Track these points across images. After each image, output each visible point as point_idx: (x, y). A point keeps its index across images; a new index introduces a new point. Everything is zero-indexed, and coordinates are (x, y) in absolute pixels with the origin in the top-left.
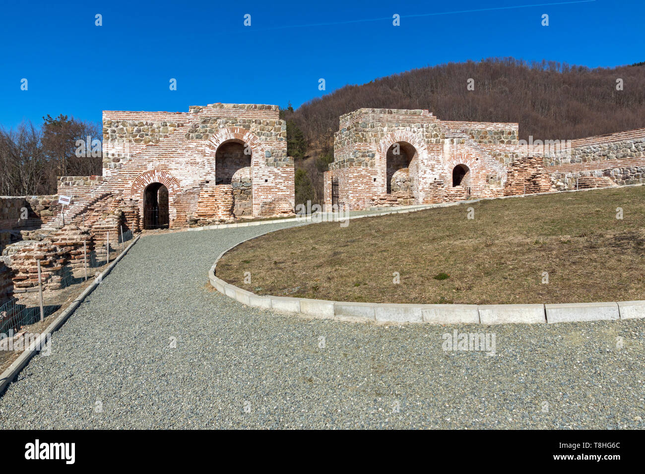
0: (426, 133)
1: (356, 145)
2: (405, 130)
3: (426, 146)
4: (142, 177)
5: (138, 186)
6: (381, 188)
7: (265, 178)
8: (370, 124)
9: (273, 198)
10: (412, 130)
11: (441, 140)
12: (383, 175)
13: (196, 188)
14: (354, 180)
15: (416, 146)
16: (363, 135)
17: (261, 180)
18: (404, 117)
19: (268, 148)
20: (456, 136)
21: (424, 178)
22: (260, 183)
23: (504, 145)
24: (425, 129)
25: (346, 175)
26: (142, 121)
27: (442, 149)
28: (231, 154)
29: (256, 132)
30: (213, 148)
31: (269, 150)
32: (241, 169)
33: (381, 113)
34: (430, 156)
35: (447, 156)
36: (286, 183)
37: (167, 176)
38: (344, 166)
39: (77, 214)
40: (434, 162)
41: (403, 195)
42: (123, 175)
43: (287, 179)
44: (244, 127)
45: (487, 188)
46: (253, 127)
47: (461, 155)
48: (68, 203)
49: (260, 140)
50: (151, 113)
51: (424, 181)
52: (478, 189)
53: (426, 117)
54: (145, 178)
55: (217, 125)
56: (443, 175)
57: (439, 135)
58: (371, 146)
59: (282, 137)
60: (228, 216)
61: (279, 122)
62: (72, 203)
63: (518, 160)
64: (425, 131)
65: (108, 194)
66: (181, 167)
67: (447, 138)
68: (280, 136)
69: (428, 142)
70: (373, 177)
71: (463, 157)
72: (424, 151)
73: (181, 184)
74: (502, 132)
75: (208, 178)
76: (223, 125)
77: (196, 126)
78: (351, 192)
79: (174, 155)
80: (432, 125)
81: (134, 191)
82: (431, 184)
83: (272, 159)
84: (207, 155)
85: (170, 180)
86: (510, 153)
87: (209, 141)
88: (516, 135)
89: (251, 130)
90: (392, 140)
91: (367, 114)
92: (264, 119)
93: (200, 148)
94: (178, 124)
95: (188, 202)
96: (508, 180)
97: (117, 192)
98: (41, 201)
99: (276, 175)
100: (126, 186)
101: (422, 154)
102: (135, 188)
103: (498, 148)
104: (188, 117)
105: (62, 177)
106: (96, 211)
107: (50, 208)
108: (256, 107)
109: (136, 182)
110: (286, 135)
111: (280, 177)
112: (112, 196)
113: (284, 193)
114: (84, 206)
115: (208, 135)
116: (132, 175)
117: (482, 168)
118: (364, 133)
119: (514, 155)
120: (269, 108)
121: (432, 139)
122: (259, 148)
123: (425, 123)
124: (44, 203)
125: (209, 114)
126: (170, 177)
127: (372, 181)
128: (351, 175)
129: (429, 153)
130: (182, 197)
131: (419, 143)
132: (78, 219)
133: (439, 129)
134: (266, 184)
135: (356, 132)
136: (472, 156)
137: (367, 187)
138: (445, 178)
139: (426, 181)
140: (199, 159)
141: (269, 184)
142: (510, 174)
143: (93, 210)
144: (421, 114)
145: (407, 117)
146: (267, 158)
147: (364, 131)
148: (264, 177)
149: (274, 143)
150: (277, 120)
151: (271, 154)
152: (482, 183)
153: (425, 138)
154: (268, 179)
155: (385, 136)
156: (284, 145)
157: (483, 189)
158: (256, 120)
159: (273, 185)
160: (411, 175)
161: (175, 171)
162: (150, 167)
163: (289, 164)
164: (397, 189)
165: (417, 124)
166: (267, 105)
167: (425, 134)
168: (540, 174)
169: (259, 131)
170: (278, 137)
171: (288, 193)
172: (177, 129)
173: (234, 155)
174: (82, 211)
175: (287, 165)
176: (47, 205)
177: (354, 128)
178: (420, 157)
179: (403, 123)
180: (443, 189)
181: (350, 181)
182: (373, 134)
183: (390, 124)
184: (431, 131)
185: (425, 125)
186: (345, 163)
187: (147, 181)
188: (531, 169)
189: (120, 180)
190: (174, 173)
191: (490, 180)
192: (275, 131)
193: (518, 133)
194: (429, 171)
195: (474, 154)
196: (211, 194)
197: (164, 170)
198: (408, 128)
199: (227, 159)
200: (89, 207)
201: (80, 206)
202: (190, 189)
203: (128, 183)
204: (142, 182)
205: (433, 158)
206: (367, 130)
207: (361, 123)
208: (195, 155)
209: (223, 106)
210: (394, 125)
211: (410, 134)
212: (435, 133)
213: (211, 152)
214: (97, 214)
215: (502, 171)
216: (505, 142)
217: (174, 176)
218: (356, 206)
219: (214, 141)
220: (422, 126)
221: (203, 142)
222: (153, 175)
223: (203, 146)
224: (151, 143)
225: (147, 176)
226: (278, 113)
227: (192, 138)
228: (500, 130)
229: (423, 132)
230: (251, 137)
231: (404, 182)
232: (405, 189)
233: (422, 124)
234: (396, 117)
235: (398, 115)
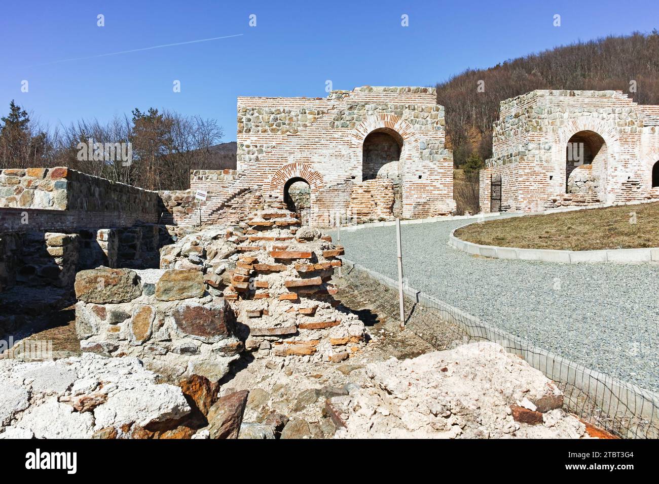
0: (619, 120)
1: (529, 135)
2: (591, 116)
4: (282, 171)
5: (278, 181)
6: (558, 188)
7: (419, 174)
8: (546, 110)
9: (428, 198)
10: (601, 116)
11: (638, 129)
12: (561, 171)
13: (341, 184)
14: (525, 177)
15: (605, 136)
16: (537, 123)
17: (414, 177)
18: (590, 100)
21: (613, 177)
22: (413, 180)
24: (617, 115)
25: (514, 172)
26: (279, 108)
27: (639, 140)
28: (377, 146)
29: (409, 120)
30: (360, 138)
31: (425, 141)
32: (388, 164)
33: (561, 95)
34: (622, 148)
35: (646, 149)
36: (443, 180)
37: (309, 169)
38: (511, 162)
39: (214, 211)
40: (628, 157)
42: (262, 168)
43: (444, 175)
44: (395, 114)
46: (406, 113)
48: (204, 199)
49: (414, 129)
50: (289, 98)
51: (614, 180)
53: (619, 99)
54: (285, 172)
55: (365, 111)
56: (639, 172)
57: (635, 123)
58: (547, 137)
59: (439, 125)
60: (388, 213)
61: (436, 107)
62: (209, 198)
64: (617, 118)
65: (246, 190)
66: (325, 160)
67: (645, 126)
68: (437, 124)
69: (621, 131)
70: (549, 174)
72: (615, 142)
73: (325, 179)
75: (354, 173)
76: (372, 112)
77: (341, 113)
78: (521, 192)
79: (317, 146)
80: (627, 109)
81: (273, 187)
82: (623, 184)
84: (353, 146)
85: (312, 174)
87: (356, 130)
89: (403, 117)
90: (574, 129)
91: (544, 98)
92: (419, 105)
93: (346, 139)
94: (318, 111)
95: (331, 200)
97: (256, 187)
98: (173, 196)
99: (432, 172)
100: (265, 180)
101: (612, 147)
102: (275, 183)
104: (329, 103)
105: (195, 171)
106: (233, 208)
107: (183, 205)
108: (409, 91)
109: (276, 177)
110: (444, 123)
111: (436, 173)
112: (251, 191)
113: (440, 192)
114: (221, 202)
115: (355, 123)
116: (272, 168)
118: (539, 120)
120: (425, 91)
121: (627, 127)
122: (413, 139)
123: (617, 107)
124: (177, 199)
126: (313, 171)
127: (548, 179)
128: (521, 172)
129: (622, 145)
130: (324, 194)
131: (609, 132)
132: (215, 216)
133: (636, 114)
134: (420, 181)
135: (529, 119)
137: (541, 186)
138: (643, 177)
139: (616, 180)
140: (345, 150)
141: (422, 181)
143: (230, 206)
144: (613, 96)
145: (594, 99)
146: (422, 151)
147: (539, 118)
148: (416, 173)
149: (430, 133)
150: (433, 105)
153: (617, 126)
154: (422, 175)
155: (566, 124)
156: (441, 134)
158: (409, 106)
159: (429, 182)
160: (594, 173)
161: (318, 164)
162: (291, 160)
163: (448, 158)
164: (576, 190)
165: (607, 108)
166: (423, 88)
167: (616, 121)
169: (412, 118)
170: (435, 125)
171: (445, 192)
172: (317, 116)
173: (380, 147)
174: (219, 207)
175: (444, 159)
176: (180, 201)
177: (527, 115)
178: (610, 151)
179: (588, 108)
180: (639, 190)
181: (520, 179)
182: (550, 121)
183: (572, 109)
184: (625, 118)
185: (617, 110)
186: (513, 158)
187: (288, 175)
189: (259, 174)
190: (316, 167)
192: (431, 118)
194: (620, 167)
196: (366, 190)
197: (306, 164)
198: (595, 114)
199: (372, 152)
200: (226, 204)
201: (217, 202)
202: (334, 186)
203: (268, 177)
204: (284, 176)
205: (627, 152)
206: (543, 116)
207: (536, 108)
208: (340, 147)
209: (372, 89)
210: (576, 111)
211: (599, 120)
212: (630, 119)
214: (234, 211)
217: (317, 170)
218: (527, 209)
219: (362, 130)
220: (614, 112)
221: (349, 132)
222: (294, 169)
223: (350, 136)
224: (288, 133)
225: (287, 170)
226: (435, 97)
227: (337, 127)
229: (615, 119)
230: (404, 125)
231: (585, 182)
232: (586, 190)
233: (614, 108)
234: (580, 101)
235: (582, 98)
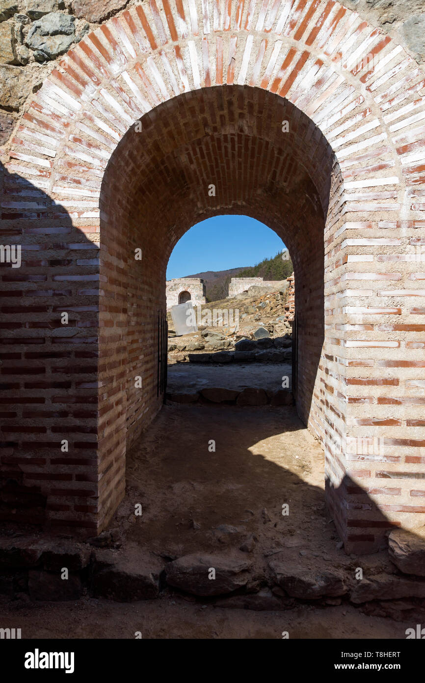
19: (196, 293)
83: (198, 297)
125: (177, 282)
151: (198, 296)
213: (177, 296)
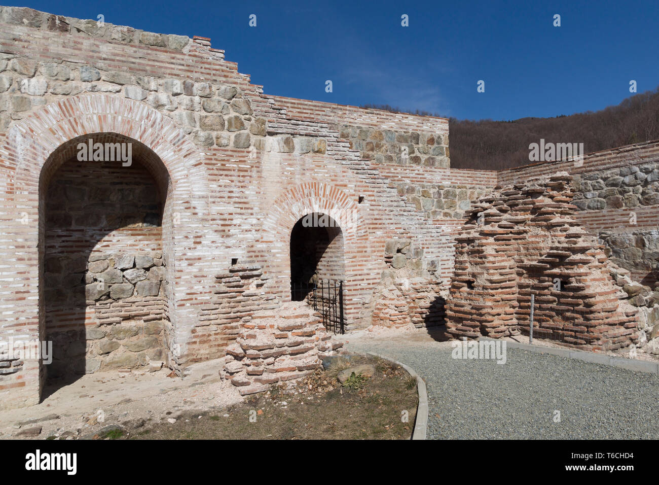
0: (204, 113)
2: (123, 94)
3: (201, 155)
10: (151, 98)
11: (254, 139)
15: (165, 154)
18: (118, 49)
20: (301, 129)
21: (191, 262)
23: (419, 168)
24: (197, 99)
27: (257, 165)
34: (214, 186)
35: (273, 190)
40: (231, 208)
41: (145, 310)
45: (388, 280)
47: (315, 185)
51: (194, 270)
52: (364, 284)
53: (202, 60)
56: (260, 246)
57: (246, 123)
63: (490, 201)
64: (197, 107)
67: (271, 134)
69: (209, 143)
71: (321, 193)
72: (194, 170)
74: (416, 138)
80: (223, 87)
82: (219, 278)
86: (434, 187)
88: (445, 145)
90: (66, 127)
96: (459, 265)
103: (410, 174)
117: (375, 224)
119: (442, 192)
121: (225, 133)
123: (198, 80)
129: (214, 177)
131: (177, 143)
133: (248, 103)
136: (346, 191)
138: (268, 257)
139: (200, 270)
142: (467, 248)
144: (186, 50)
145: (130, 50)
152: (374, 266)
153: (198, 128)
155: (36, 108)
157: (379, 283)
164: (123, 291)
165: (169, 80)
167: (197, 115)
168: (583, 250)
179: (113, 72)
180: (262, 291)
183: (56, 68)
184: (219, 108)
185: (197, 86)
188: (533, 230)
191: (396, 256)
193: (448, 141)
194: (210, 236)
195: (352, 185)
198: (135, 91)
205: (226, 195)
210: (74, 75)
211: (145, 109)
212: (233, 114)
215: (425, 231)
216: (423, 160)
220: (188, 90)
228: (411, 131)
229: (191, 108)
231: (147, 269)
232: (150, 289)
233: (189, 81)
234: (84, 47)
235: (92, 41)
